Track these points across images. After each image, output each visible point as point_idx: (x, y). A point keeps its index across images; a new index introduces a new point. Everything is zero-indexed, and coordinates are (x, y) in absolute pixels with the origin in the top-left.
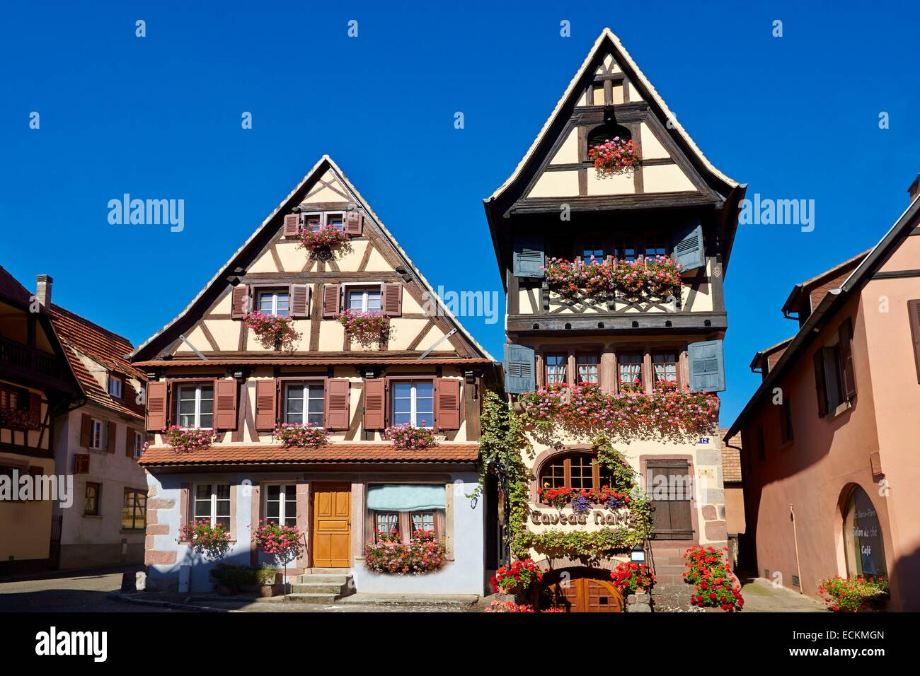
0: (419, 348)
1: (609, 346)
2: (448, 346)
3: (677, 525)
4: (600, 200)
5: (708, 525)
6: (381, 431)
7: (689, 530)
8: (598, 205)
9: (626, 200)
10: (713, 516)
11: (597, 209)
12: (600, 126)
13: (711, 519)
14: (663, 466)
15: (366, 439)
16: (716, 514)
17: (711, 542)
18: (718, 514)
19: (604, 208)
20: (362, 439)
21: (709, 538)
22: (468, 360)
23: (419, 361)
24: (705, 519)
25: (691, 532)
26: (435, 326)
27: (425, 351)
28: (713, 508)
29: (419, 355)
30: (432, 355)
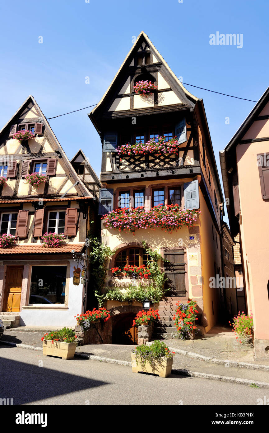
0: (61, 192)
1: (148, 187)
2: (74, 191)
3: (178, 288)
4: (138, 111)
5: (193, 287)
6: (40, 238)
7: (184, 290)
8: (138, 113)
9: (150, 110)
10: (196, 283)
11: (138, 115)
12: (140, 75)
13: (195, 284)
14: (172, 253)
15: (34, 242)
16: (197, 281)
17: (195, 297)
18: (198, 281)
19: (141, 115)
20: (32, 242)
21: (194, 295)
22: (83, 198)
23: (61, 199)
24: (192, 284)
25: (185, 292)
26: (69, 180)
27: (63, 194)
28: (196, 277)
29: (60, 196)
30: (66, 196)
